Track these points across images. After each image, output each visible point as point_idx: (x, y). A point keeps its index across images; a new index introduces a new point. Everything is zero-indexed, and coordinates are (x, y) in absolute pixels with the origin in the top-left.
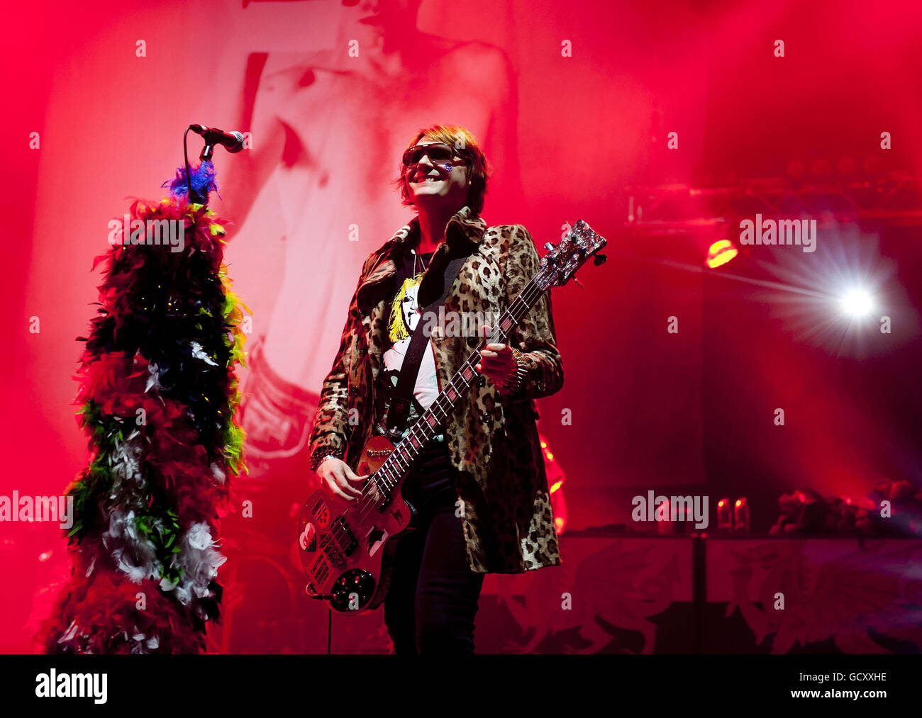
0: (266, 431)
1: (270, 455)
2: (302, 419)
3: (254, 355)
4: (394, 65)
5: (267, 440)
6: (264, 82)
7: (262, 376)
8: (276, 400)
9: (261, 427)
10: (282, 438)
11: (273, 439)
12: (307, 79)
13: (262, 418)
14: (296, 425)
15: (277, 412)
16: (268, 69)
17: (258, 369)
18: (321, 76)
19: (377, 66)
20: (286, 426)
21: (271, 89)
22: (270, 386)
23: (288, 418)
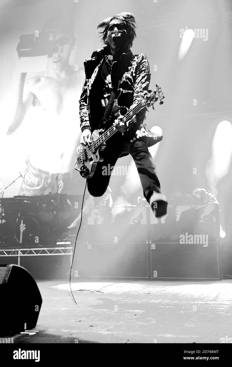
0: (31, 182)
1: (33, 188)
2: (41, 178)
3: (27, 161)
4: (63, 75)
5: (32, 184)
6: (26, 81)
7: (29, 166)
8: (33, 173)
9: (30, 181)
10: (36, 183)
11: (33, 184)
12: (38, 80)
13: (30, 178)
14: (40, 180)
15: (34, 176)
16: (27, 77)
17: (28, 164)
18: (42, 79)
19: (58, 75)
20: (37, 180)
21: (28, 83)
22: (31, 168)
23: (37, 178)
